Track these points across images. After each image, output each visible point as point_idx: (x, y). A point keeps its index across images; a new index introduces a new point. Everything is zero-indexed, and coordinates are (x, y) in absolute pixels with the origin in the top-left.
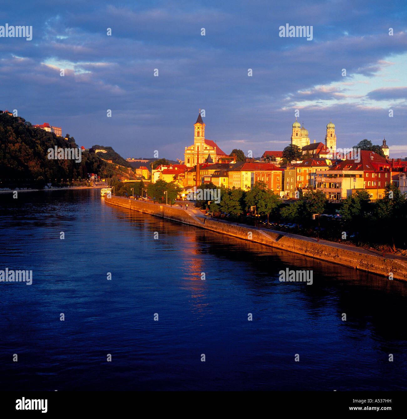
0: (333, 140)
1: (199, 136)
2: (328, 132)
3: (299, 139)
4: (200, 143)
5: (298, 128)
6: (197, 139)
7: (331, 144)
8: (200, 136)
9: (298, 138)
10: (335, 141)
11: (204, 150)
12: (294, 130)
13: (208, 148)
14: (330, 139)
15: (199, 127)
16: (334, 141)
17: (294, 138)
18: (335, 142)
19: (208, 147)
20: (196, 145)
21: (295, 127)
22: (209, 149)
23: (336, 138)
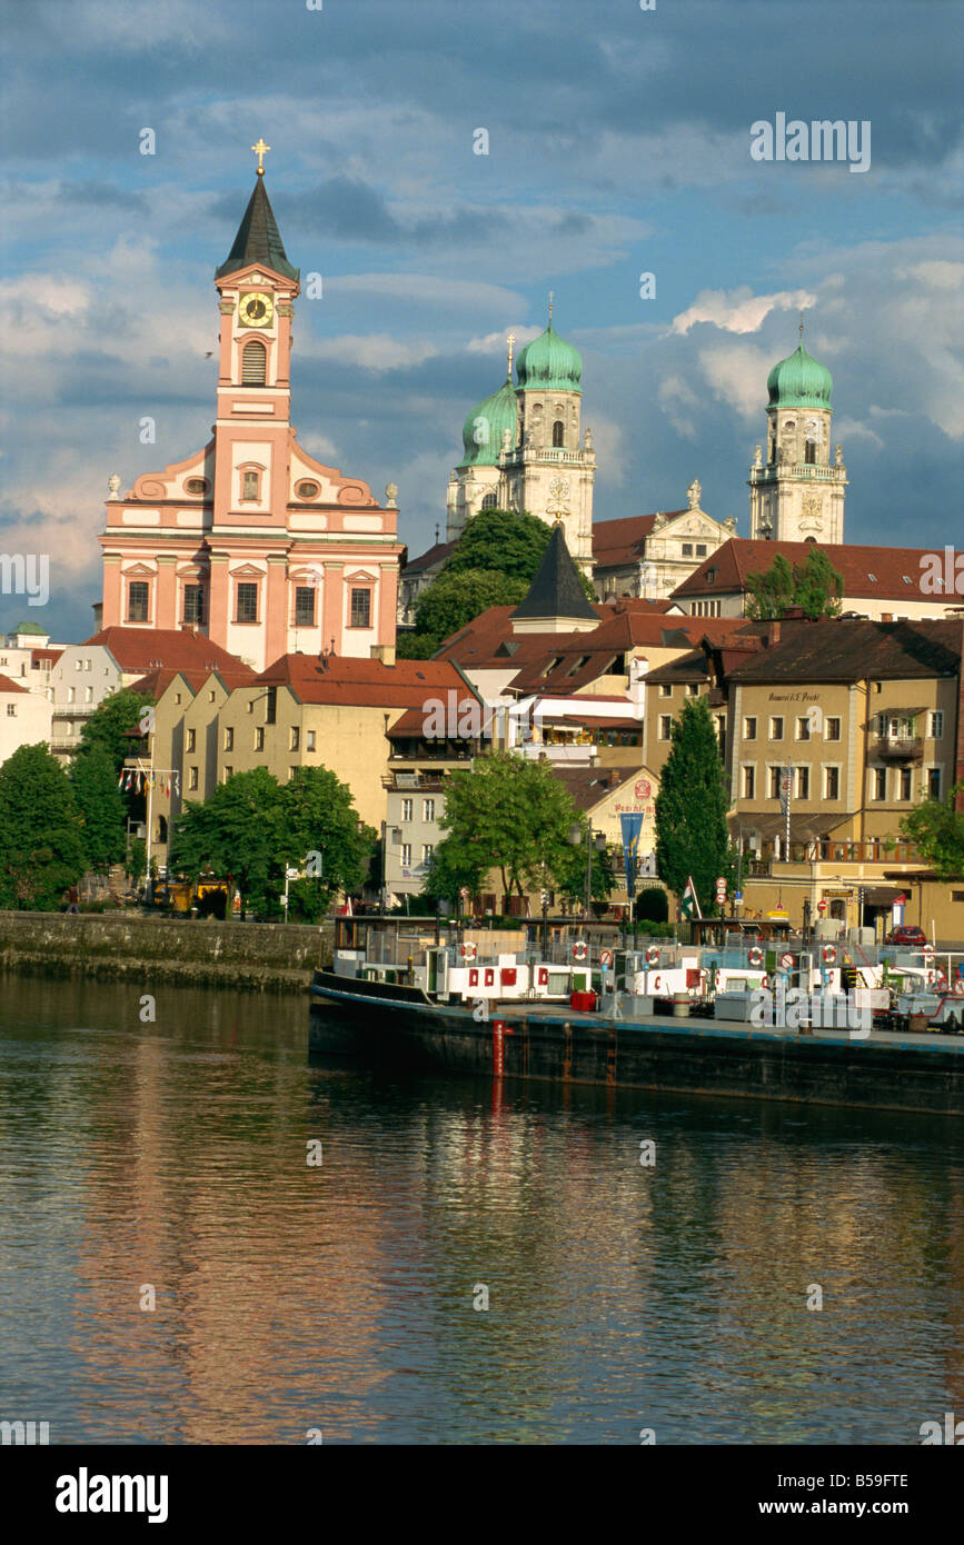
0: (821, 489)
1: (261, 385)
2: (782, 425)
3: (573, 467)
4: (267, 448)
5: (567, 383)
6: (237, 407)
7: (811, 522)
8: (272, 381)
9: (566, 466)
10: (835, 496)
11: (291, 506)
12: (540, 398)
13: (328, 494)
14: (801, 481)
15: (265, 300)
16: (827, 500)
17: (539, 465)
18: (841, 503)
19: (324, 482)
20: (236, 461)
21: (546, 374)
22: (334, 500)
23: (842, 475)
